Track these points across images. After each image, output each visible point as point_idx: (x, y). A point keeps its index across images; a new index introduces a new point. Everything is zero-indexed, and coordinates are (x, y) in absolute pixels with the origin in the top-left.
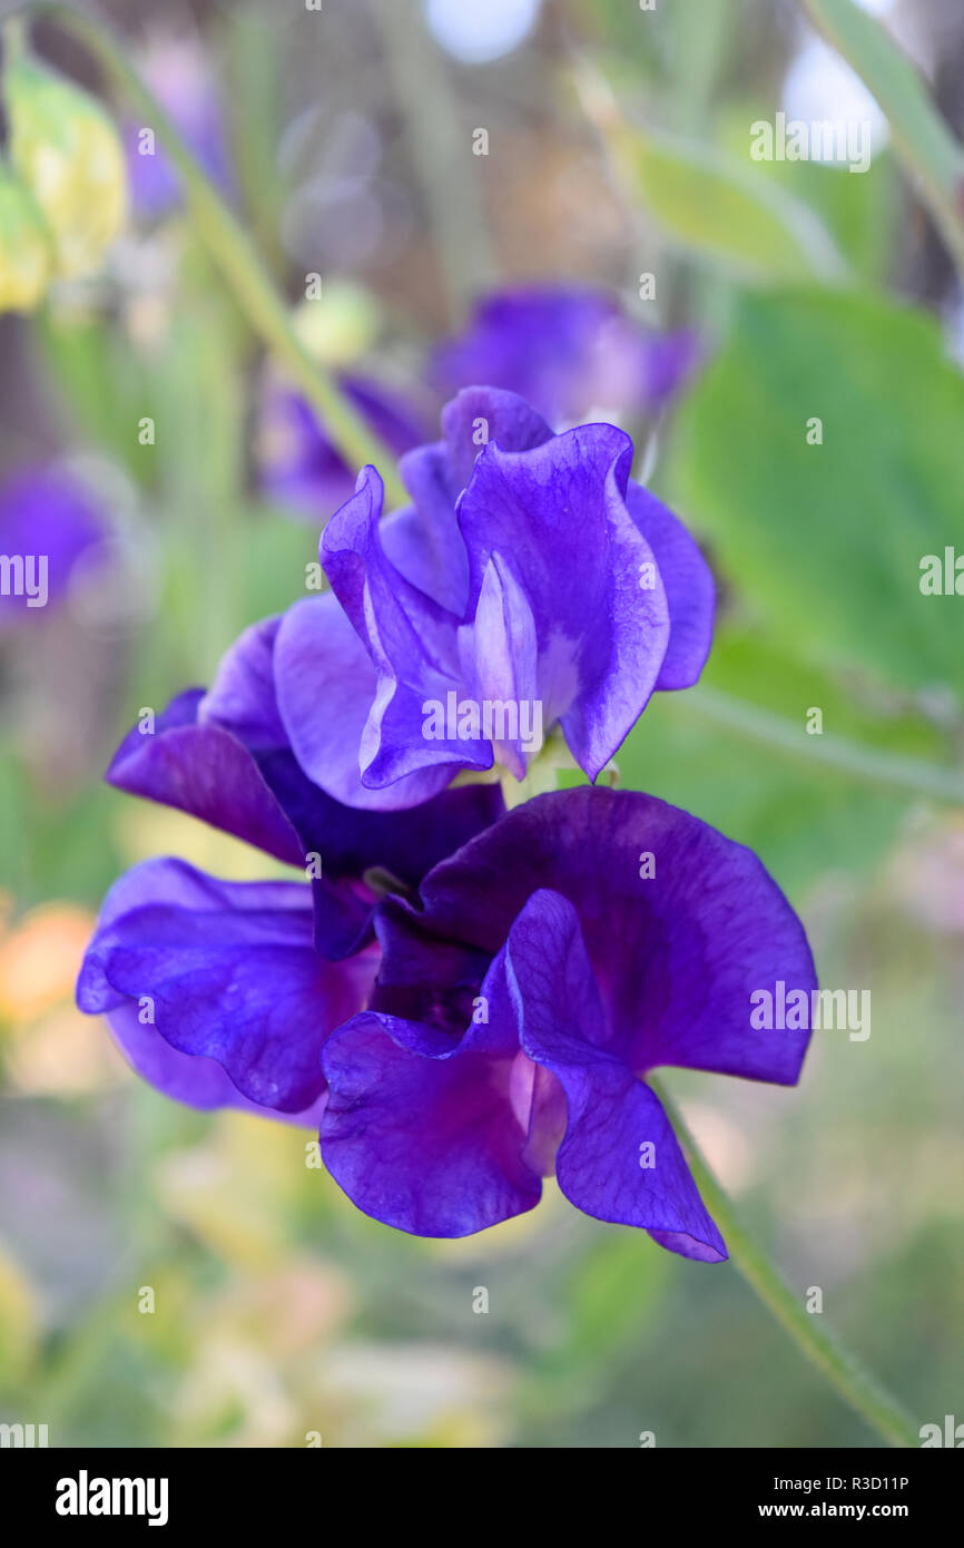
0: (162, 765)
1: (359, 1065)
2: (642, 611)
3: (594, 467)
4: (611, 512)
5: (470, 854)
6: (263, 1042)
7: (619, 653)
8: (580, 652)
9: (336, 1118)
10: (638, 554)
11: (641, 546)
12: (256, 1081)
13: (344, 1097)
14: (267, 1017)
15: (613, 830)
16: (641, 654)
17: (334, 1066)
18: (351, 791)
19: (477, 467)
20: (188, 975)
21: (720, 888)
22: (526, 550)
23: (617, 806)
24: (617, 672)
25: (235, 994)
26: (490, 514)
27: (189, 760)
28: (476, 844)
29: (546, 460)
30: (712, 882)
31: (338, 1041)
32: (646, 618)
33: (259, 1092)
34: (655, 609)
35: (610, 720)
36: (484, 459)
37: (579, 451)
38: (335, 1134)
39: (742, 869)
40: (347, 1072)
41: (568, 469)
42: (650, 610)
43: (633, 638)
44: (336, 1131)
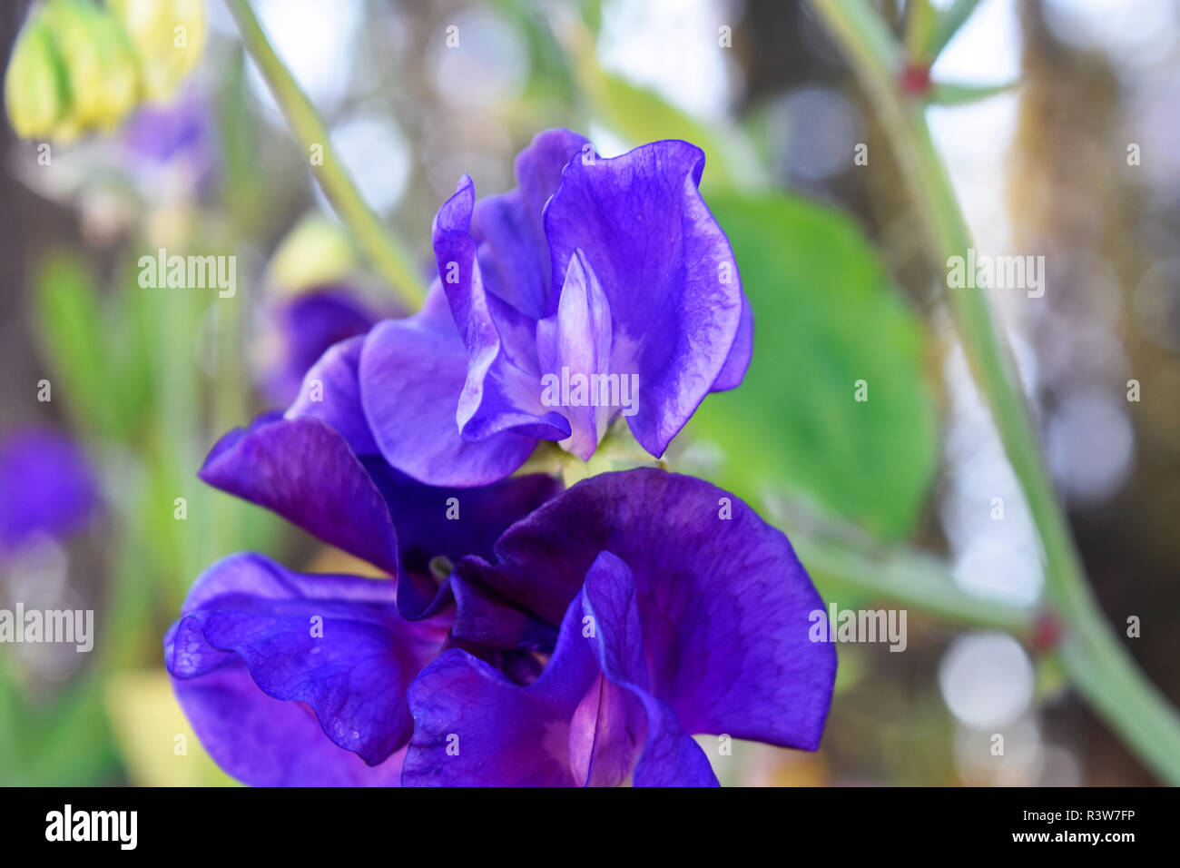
0: (253, 460)
1: (441, 704)
2: (714, 297)
3: (666, 181)
4: (690, 210)
5: (540, 518)
6: (345, 694)
7: (689, 336)
8: (642, 351)
9: (418, 753)
10: (714, 244)
11: (718, 237)
12: (341, 730)
13: (428, 732)
14: (347, 674)
15: (665, 510)
16: (713, 334)
17: (418, 703)
18: (431, 474)
19: (564, 179)
20: (277, 636)
21: (756, 566)
22: (598, 257)
23: (669, 487)
24: (688, 352)
25: (317, 655)
26: (569, 224)
27: (279, 452)
28: (547, 508)
29: (629, 166)
30: (752, 558)
31: (423, 682)
32: (718, 302)
33: (343, 738)
34: (728, 293)
35: (683, 392)
36: (569, 172)
37: (655, 164)
38: (417, 768)
39: (774, 549)
40: (431, 710)
41: (646, 178)
42: (722, 293)
43: (705, 322)
44: (418, 765)
